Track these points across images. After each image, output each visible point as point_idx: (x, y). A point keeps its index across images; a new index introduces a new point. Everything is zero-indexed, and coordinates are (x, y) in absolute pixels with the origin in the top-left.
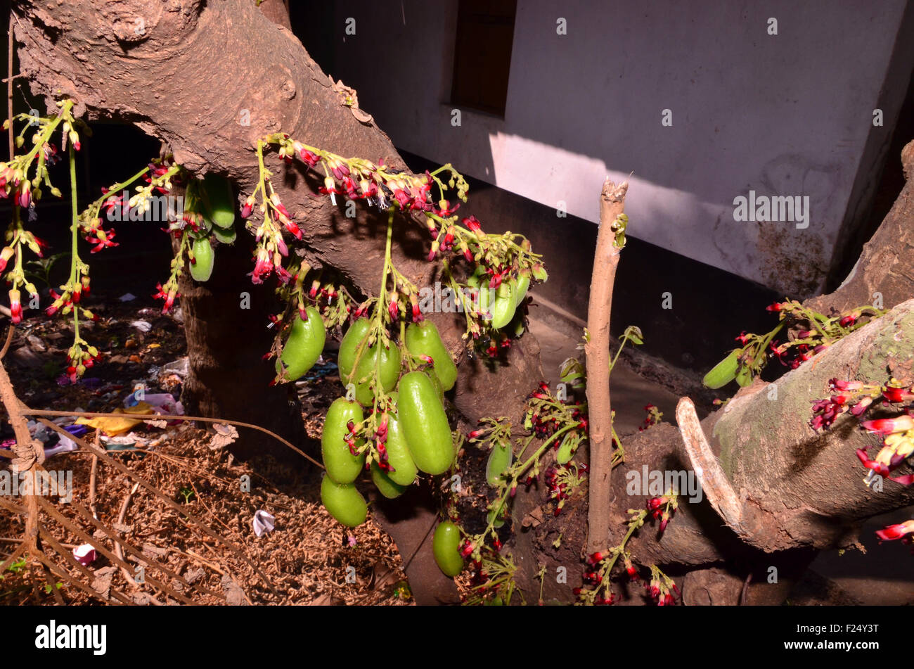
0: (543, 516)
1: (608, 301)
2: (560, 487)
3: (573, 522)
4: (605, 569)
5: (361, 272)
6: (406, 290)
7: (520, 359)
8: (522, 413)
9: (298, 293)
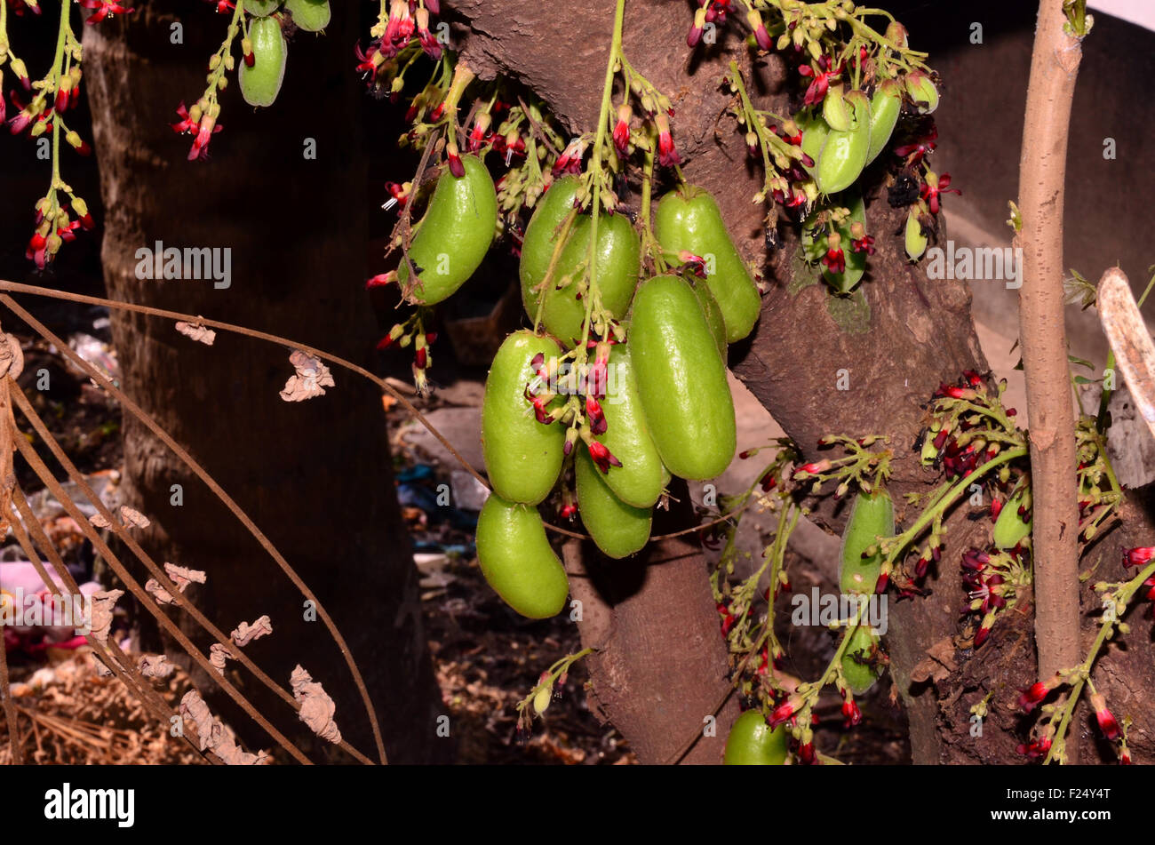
0: (957, 657)
1: (1057, 146)
2: (990, 583)
3: (1018, 669)
4: (1057, 725)
5: (571, 84)
6: (647, 104)
7: (919, 315)
8: (917, 429)
9: (448, 123)
